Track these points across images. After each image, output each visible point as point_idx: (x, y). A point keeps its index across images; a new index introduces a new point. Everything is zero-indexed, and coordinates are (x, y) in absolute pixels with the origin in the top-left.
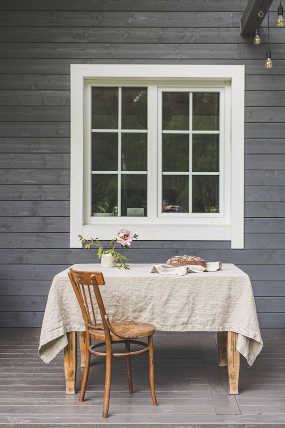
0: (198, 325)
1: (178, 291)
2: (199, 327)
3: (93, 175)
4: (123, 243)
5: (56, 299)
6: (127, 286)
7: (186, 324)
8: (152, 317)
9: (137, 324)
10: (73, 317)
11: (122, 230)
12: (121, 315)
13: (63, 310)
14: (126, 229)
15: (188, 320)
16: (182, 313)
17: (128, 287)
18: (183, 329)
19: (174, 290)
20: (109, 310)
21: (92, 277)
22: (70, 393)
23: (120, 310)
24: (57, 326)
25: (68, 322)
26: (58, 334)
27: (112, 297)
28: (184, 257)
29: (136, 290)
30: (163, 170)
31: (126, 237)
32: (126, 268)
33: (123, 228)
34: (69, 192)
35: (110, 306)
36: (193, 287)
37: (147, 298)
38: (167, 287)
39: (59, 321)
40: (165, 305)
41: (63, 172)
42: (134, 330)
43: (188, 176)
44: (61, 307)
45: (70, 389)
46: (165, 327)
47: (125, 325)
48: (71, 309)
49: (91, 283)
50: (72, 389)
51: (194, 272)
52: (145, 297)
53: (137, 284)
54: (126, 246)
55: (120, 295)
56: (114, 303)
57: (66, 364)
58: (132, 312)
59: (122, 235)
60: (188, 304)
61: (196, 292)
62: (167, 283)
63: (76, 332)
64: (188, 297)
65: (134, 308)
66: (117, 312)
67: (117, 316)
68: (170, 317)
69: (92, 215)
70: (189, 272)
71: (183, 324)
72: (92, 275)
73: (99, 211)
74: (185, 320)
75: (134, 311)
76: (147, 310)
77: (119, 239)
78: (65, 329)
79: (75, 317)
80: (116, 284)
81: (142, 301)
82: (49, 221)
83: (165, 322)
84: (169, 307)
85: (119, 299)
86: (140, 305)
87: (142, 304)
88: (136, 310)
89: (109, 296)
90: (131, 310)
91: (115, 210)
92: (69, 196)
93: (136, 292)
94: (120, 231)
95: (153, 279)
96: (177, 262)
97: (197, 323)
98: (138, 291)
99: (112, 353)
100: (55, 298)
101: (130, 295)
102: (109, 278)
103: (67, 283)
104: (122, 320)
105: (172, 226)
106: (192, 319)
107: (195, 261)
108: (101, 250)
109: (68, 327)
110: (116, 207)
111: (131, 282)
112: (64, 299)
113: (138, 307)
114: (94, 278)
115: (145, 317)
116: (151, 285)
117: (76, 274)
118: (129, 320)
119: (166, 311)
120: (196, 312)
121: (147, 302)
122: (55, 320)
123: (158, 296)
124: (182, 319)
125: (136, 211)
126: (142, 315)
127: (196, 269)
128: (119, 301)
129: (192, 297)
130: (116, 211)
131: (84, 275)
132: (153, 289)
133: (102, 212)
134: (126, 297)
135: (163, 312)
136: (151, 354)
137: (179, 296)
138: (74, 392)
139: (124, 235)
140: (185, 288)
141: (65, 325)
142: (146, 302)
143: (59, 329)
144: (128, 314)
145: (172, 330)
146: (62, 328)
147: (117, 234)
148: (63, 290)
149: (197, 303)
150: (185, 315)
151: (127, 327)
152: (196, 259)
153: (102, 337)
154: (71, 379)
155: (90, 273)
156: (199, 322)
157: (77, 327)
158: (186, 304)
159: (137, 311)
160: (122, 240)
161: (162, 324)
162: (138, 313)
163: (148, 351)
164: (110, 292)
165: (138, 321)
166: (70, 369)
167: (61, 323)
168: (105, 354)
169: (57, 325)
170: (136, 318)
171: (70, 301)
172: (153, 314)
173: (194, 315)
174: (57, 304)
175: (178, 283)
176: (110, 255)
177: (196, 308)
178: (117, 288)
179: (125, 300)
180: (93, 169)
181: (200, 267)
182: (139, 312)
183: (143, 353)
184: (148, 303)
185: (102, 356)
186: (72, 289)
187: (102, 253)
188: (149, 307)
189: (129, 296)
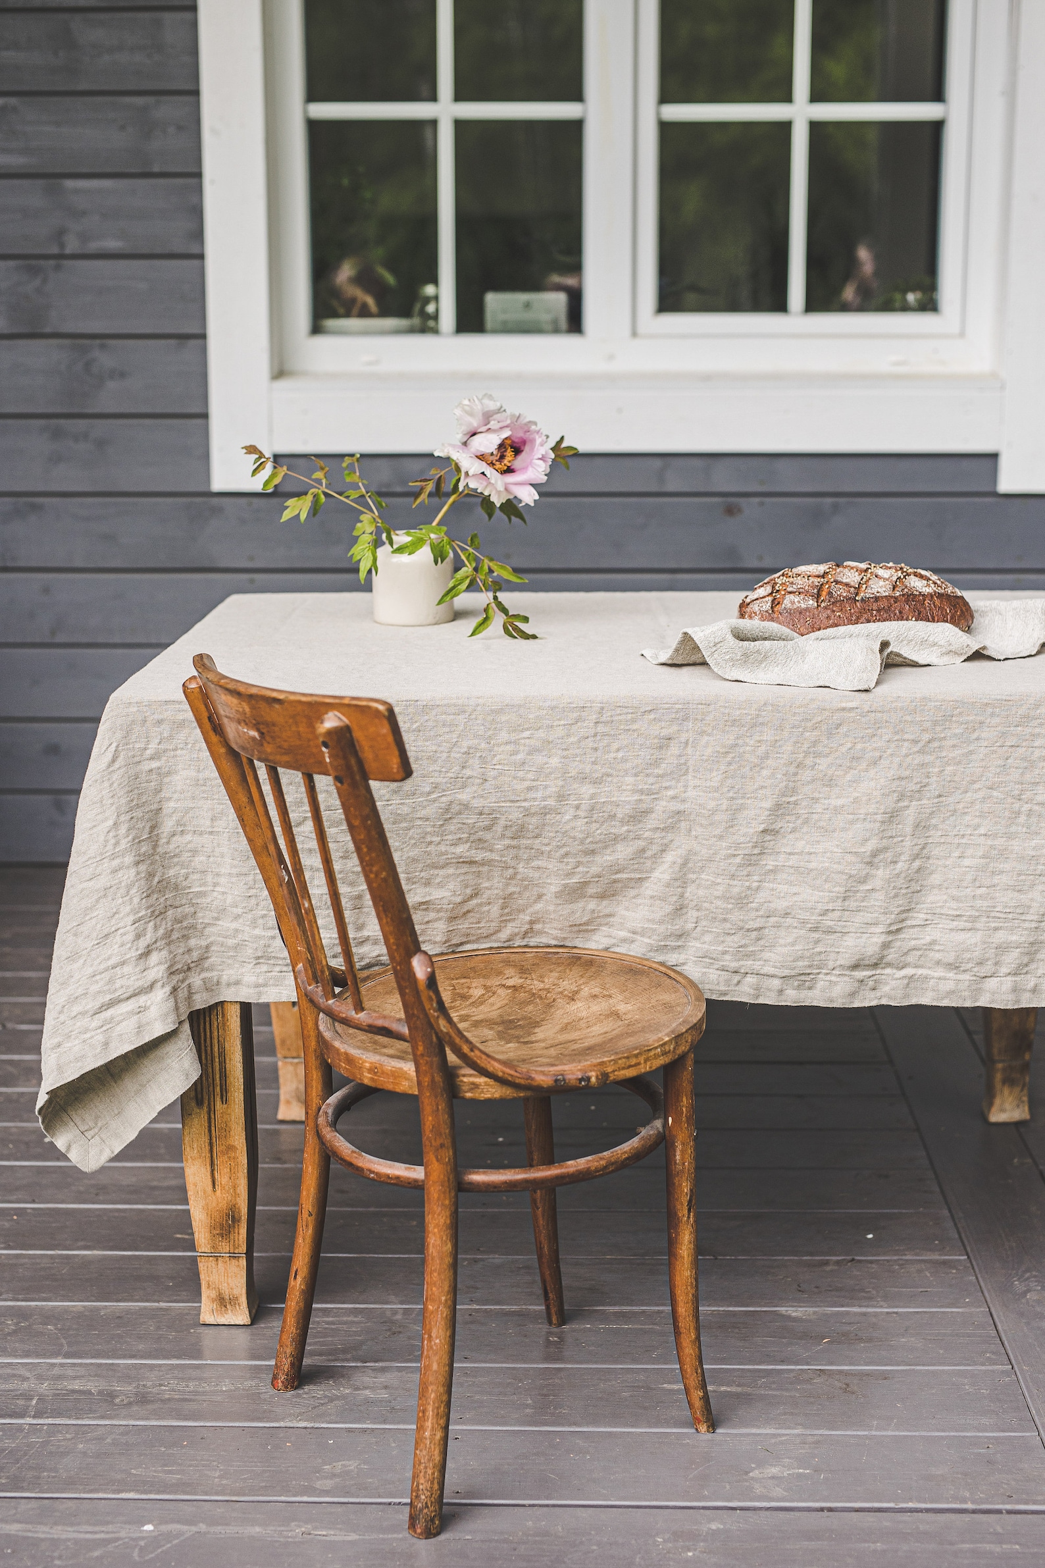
0: (940, 972)
1: (830, 782)
2: (950, 985)
3: (315, 128)
4: (497, 488)
5: (123, 830)
6: (533, 751)
7: (875, 965)
8: (676, 927)
9: (586, 964)
10: (226, 924)
11: (487, 417)
12: (495, 910)
13: (164, 886)
14: (512, 409)
15: (886, 946)
16: (853, 904)
17: (539, 759)
18: (852, 994)
19: (806, 775)
20: (427, 883)
21: (330, 733)
22: (222, 1321)
23: (494, 886)
24: (135, 983)
25: (195, 955)
26: (140, 1028)
27: (448, 814)
28: (850, 574)
29: (583, 778)
30: (665, 97)
31: (509, 454)
32: (515, 628)
33: (492, 405)
34: (197, 212)
35: (435, 866)
36: (918, 759)
37: (652, 822)
38: (766, 756)
39: (147, 954)
40: (751, 861)
41: (166, 110)
42: (579, 1008)
43: (785, 128)
44: (151, 875)
45: (223, 1302)
46: (750, 979)
47: (523, 971)
48: (209, 878)
49: (321, 762)
50: (233, 1301)
51: (915, 665)
52: (638, 816)
53: (590, 743)
54: (511, 507)
55: (489, 803)
56: (459, 850)
57: (195, 1173)
58: (558, 895)
59: (488, 443)
60: (889, 855)
61: (934, 787)
62: (768, 735)
63: (246, 1008)
64: (892, 816)
65: (569, 875)
66: (475, 895)
67: (472, 917)
68: (777, 926)
69: (316, 329)
70: (892, 663)
71: (855, 967)
72: (331, 722)
73: (351, 309)
74: (871, 944)
75: (575, 893)
76: (651, 888)
77: (469, 464)
78: (182, 994)
79: (234, 925)
80: (465, 744)
81: (616, 839)
82: (104, 360)
83: (748, 956)
84: (774, 871)
85: (488, 828)
86: (607, 858)
87: (622, 852)
88: (585, 884)
89: (430, 811)
90: (554, 886)
91: (427, 300)
92: (198, 234)
93: (587, 790)
94: (475, 423)
95: (683, 713)
96: (812, 603)
97: (938, 963)
98: (595, 782)
99: (458, 1168)
100: (116, 825)
101: (551, 802)
102: (426, 708)
103: (182, 736)
104: (504, 935)
105: (707, 378)
106: (909, 939)
107: (910, 596)
108: (370, 528)
109: (196, 980)
110: (430, 290)
111: (560, 732)
112: (168, 825)
113: (594, 870)
114: (343, 739)
115: (638, 925)
116: (674, 749)
117: (234, 701)
118: (544, 940)
119: (761, 896)
120: (933, 898)
121: (651, 841)
122: (122, 946)
123: (714, 812)
124: (850, 941)
125: (527, 305)
126: (621, 911)
127: (924, 643)
128: (488, 836)
129: (910, 816)
130: (431, 308)
131: (274, 715)
132: (682, 770)
133: (364, 313)
134: (528, 813)
135: (741, 902)
136: (683, 1155)
137: (837, 810)
138: (241, 1316)
139: (502, 446)
140: (875, 763)
141: (179, 972)
142: (641, 843)
143: (142, 1000)
144: (539, 906)
145: (792, 997)
146: (160, 994)
147: (459, 437)
148: (162, 774)
149: (936, 851)
150: (869, 917)
151: (537, 985)
152: (917, 584)
153: (398, 1075)
154: (225, 1247)
155: (316, 707)
156: (950, 958)
157: (250, 978)
158: (874, 854)
159: (591, 890)
160: (489, 471)
161: (734, 965)
162: (592, 905)
163: (664, 1141)
164: (436, 787)
165: (595, 943)
166: (221, 1199)
167: (157, 967)
168: (417, 1173)
169: (130, 978)
170: (584, 928)
171: (206, 839)
172: (680, 910)
173: (919, 917)
174: (129, 859)
175: (830, 735)
176: (425, 554)
177: (936, 879)
178: (475, 762)
179: (520, 832)
180: (313, 94)
181: (945, 632)
182: (602, 896)
183: (636, 1157)
184: (655, 848)
185: (399, 1183)
186: (211, 772)
187: (378, 543)
188: (662, 874)
189: (545, 812)
